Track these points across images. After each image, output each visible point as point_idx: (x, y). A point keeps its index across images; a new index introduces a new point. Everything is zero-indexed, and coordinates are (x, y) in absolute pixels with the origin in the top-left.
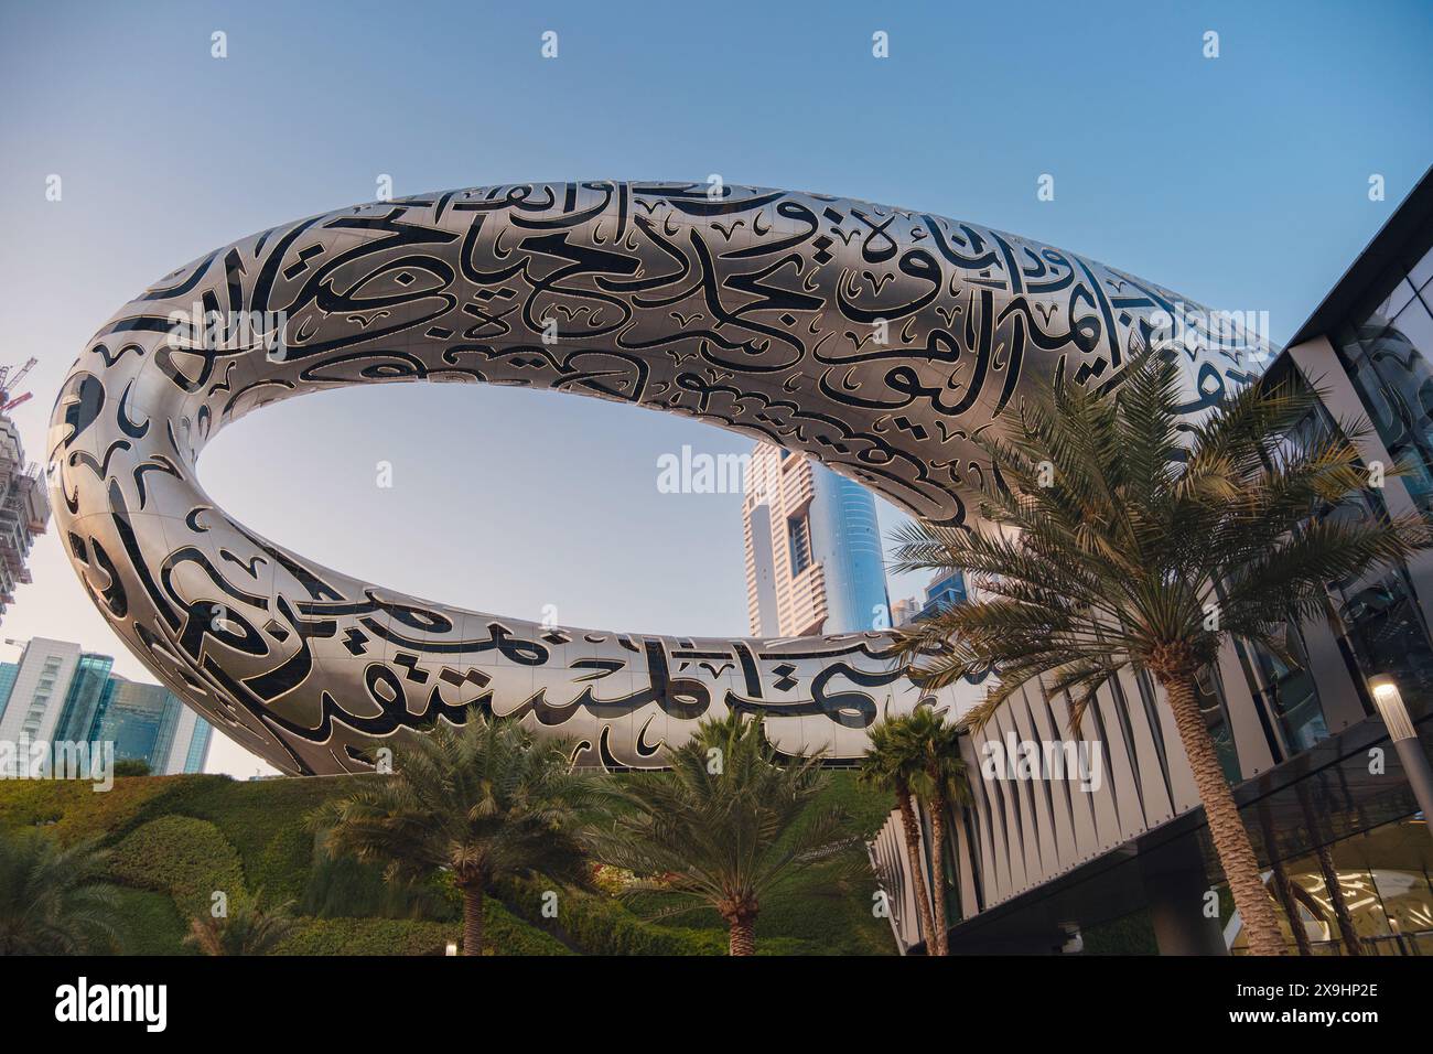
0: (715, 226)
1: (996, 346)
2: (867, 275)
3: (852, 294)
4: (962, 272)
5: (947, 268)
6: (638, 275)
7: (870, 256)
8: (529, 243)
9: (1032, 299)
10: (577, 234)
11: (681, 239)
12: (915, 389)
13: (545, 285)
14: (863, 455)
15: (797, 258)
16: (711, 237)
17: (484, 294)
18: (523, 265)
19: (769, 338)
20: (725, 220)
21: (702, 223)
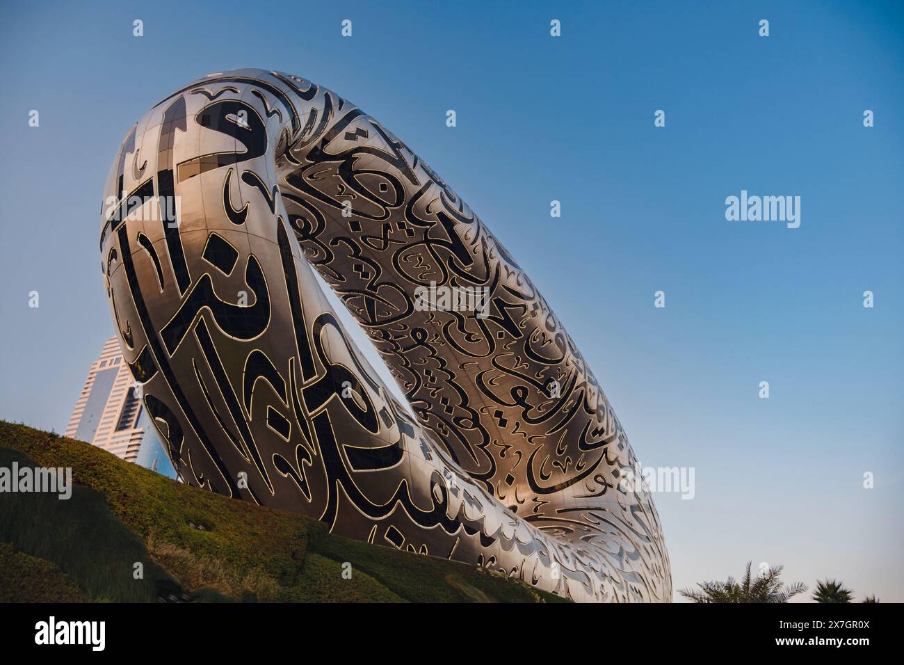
0: (506, 267)
1: (569, 401)
2: (544, 335)
3: (534, 340)
4: (572, 357)
5: (568, 351)
6: (467, 269)
7: (547, 325)
8: (441, 215)
9: (589, 386)
10: (461, 228)
11: (493, 263)
12: (520, 401)
13: (428, 242)
14: (457, 420)
15: (525, 307)
16: (503, 272)
17: (402, 226)
18: (431, 224)
19: (484, 337)
20: (511, 269)
21: (503, 263)
